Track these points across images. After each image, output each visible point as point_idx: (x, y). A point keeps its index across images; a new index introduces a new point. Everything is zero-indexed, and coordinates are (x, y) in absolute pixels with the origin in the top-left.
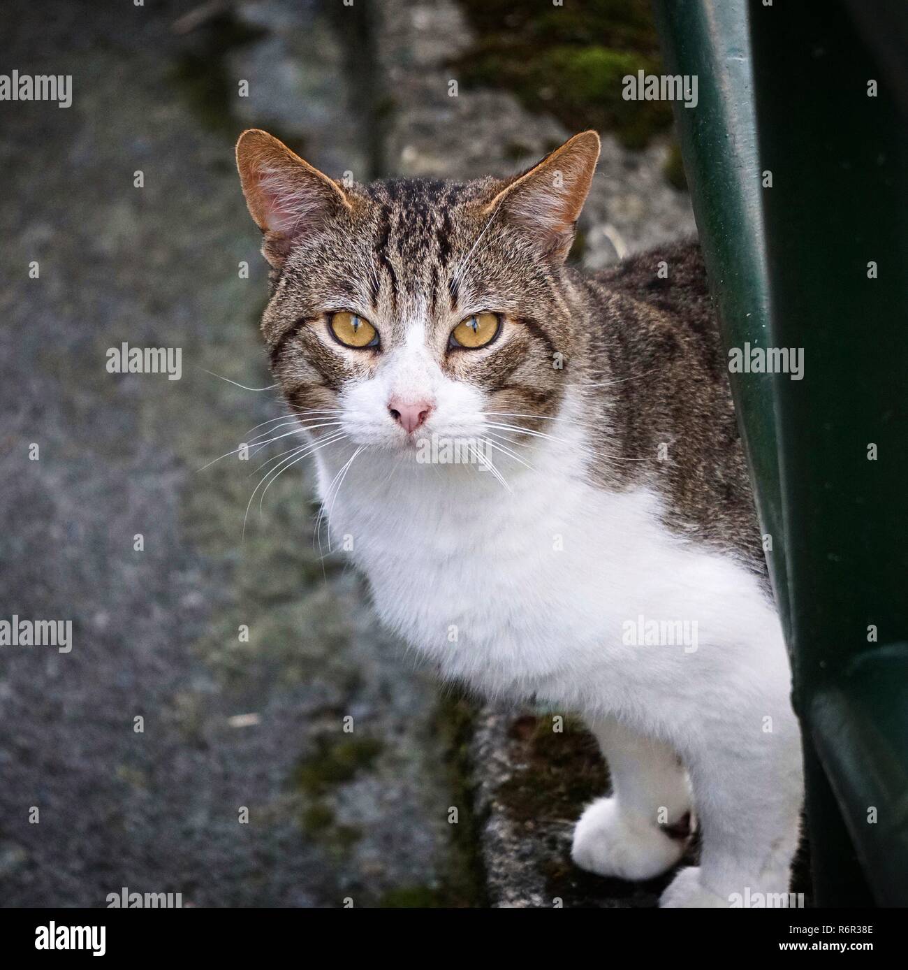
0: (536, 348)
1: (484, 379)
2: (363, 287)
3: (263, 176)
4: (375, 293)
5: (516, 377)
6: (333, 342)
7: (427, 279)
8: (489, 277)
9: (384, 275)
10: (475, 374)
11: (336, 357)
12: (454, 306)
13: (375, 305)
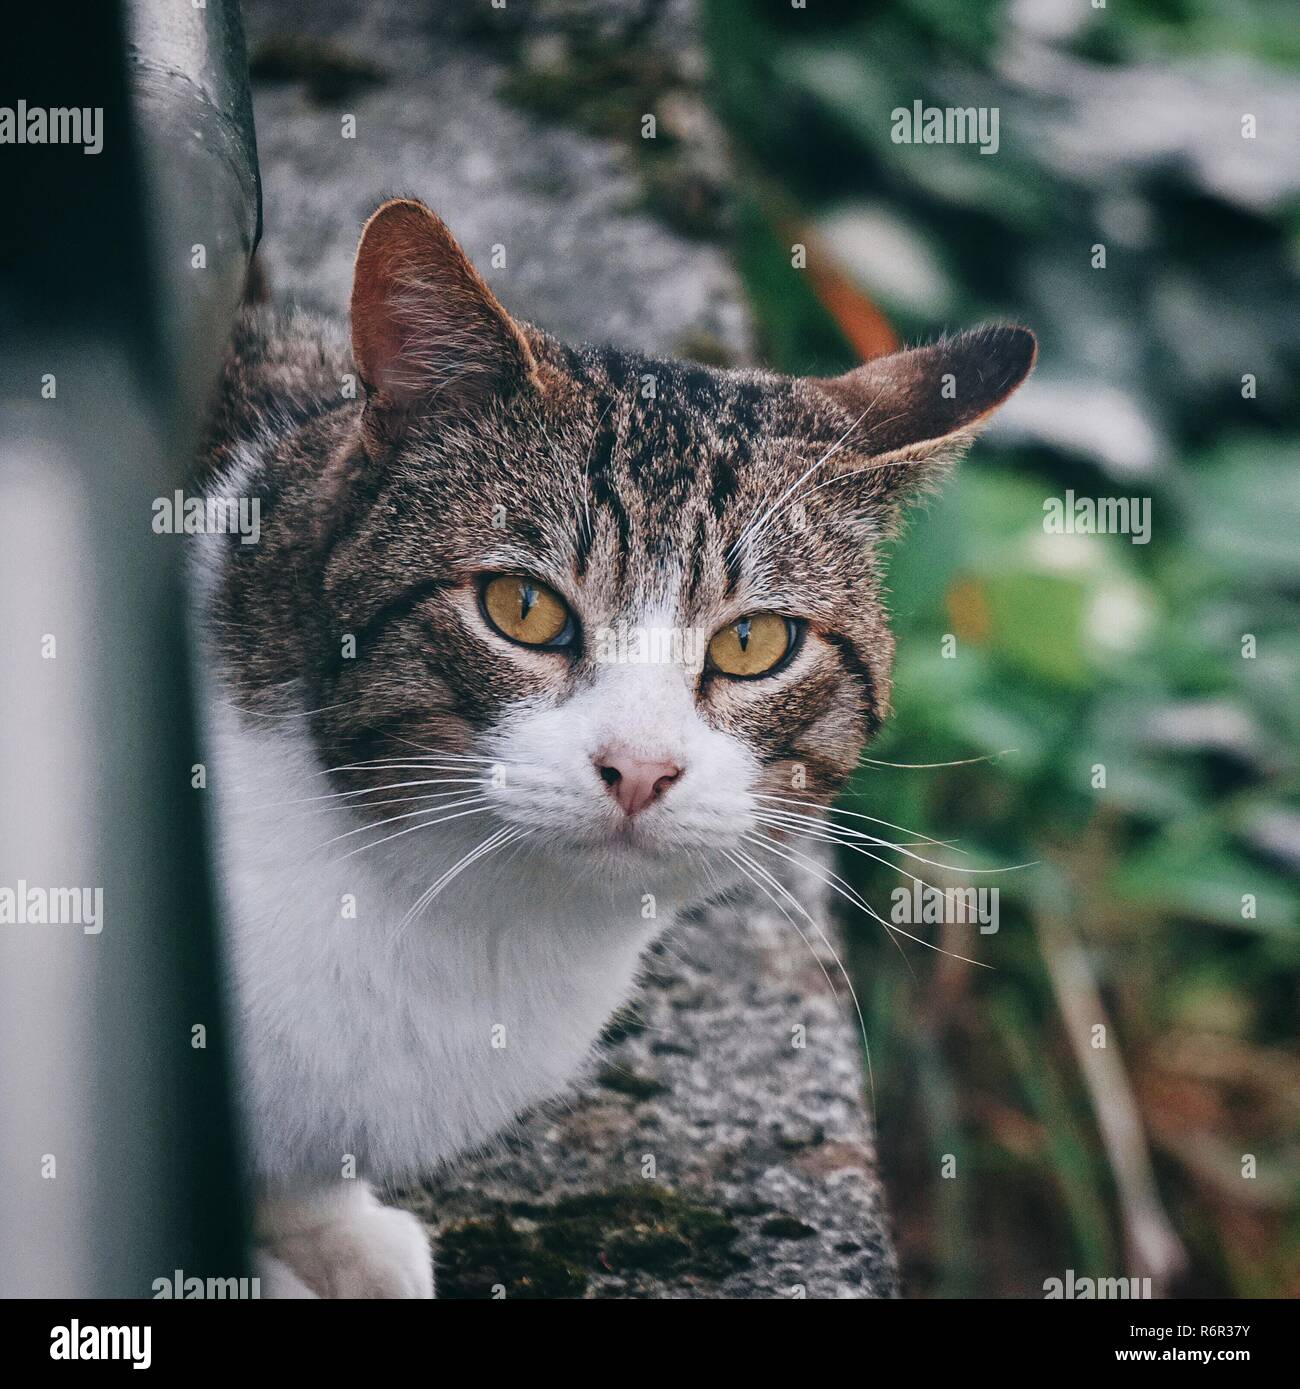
0: (849, 692)
1: (760, 736)
2: (562, 534)
3: (400, 289)
4: (584, 548)
5: (811, 739)
6: (487, 630)
7: (688, 535)
8: (798, 551)
9: (604, 516)
10: (748, 722)
11: (496, 658)
12: (731, 590)
13: (581, 570)
